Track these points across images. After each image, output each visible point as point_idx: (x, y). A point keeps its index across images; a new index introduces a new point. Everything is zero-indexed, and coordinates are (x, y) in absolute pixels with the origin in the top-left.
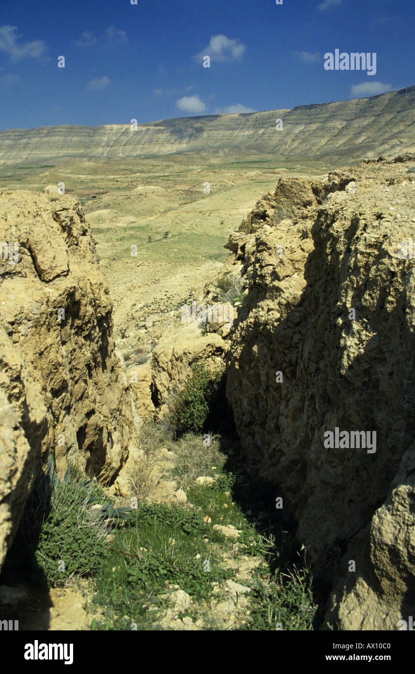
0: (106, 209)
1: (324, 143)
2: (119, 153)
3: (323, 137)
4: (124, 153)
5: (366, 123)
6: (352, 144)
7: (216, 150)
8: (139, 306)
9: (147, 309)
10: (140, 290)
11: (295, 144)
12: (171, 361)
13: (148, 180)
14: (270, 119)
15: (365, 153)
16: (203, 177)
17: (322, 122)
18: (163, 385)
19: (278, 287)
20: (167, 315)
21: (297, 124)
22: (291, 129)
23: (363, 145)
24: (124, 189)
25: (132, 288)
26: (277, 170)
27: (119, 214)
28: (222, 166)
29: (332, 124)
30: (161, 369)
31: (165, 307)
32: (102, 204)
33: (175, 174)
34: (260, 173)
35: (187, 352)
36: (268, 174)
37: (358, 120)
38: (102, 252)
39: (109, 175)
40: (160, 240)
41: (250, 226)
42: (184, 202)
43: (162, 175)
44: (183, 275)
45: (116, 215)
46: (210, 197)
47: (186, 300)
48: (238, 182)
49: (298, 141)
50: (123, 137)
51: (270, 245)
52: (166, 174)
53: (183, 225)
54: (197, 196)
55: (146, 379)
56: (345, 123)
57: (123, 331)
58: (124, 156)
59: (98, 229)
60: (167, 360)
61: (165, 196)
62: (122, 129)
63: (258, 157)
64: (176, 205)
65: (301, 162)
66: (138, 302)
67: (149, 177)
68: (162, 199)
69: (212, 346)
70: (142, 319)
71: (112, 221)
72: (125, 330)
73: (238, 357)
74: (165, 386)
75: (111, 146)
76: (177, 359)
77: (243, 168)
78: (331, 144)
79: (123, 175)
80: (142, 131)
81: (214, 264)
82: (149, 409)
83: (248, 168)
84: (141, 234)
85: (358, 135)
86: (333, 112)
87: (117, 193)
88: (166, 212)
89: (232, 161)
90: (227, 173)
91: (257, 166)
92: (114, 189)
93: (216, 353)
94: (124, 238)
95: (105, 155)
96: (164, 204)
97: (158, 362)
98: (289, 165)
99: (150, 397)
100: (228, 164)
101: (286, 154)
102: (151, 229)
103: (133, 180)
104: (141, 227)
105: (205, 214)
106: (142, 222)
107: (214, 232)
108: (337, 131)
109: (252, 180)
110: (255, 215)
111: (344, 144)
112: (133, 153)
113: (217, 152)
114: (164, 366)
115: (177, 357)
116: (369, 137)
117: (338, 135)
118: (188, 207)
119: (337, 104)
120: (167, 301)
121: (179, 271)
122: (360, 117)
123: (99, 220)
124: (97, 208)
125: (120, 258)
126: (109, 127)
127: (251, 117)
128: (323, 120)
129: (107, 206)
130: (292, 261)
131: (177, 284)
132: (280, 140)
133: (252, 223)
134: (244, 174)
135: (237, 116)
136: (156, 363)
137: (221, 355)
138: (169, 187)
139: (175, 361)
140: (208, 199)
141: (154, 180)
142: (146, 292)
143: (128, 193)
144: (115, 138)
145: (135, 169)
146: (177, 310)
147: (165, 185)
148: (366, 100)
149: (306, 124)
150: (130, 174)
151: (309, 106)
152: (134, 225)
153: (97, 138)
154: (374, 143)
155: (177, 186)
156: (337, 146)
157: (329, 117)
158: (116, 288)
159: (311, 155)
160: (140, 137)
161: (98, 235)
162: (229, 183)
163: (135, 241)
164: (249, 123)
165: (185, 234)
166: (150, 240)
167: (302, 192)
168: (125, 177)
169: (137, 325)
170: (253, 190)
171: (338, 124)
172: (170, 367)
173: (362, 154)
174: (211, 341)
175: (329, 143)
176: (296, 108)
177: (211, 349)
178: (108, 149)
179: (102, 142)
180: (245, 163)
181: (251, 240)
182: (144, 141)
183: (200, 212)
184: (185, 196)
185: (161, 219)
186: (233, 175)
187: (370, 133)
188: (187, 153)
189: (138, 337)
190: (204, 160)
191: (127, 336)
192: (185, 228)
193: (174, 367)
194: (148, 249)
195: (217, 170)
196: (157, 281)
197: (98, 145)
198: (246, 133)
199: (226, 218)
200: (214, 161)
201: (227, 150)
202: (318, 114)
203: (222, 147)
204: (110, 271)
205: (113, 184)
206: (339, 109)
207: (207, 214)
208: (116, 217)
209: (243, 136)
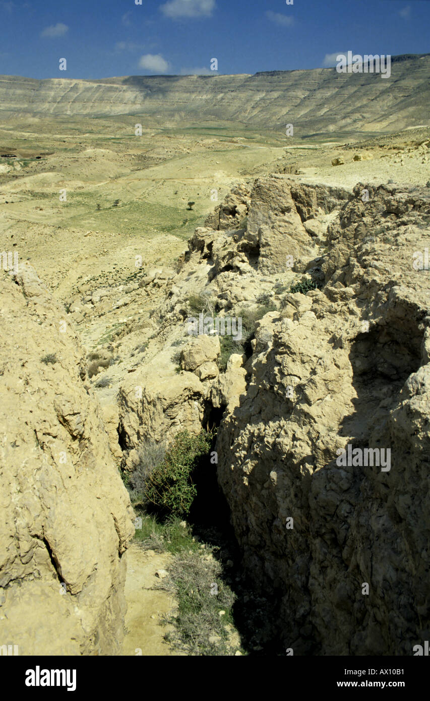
0: (52, 171)
1: (285, 113)
2: (67, 111)
3: (283, 106)
4: (72, 111)
5: (329, 94)
6: (314, 116)
7: (172, 113)
8: (85, 279)
9: (94, 282)
10: (87, 262)
11: (255, 112)
12: (142, 402)
13: (98, 142)
14: (230, 83)
15: (327, 126)
16: (156, 142)
17: (285, 91)
18: (132, 427)
19: (308, 414)
20: (115, 289)
21: (258, 91)
22: (251, 96)
23: (325, 117)
24: (72, 150)
25: (78, 260)
26: (235, 139)
27: (66, 177)
28: (179, 131)
29: (294, 93)
30: (129, 409)
31: (113, 281)
32: (47, 166)
33: (128, 137)
34: (218, 141)
35: (162, 397)
36: (226, 143)
37: (321, 91)
38: (46, 219)
39: (56, 134)
40: (110, 208)
41: (218, 221)
42: (136, 167)
43: (113, 137)
44: (133, 247)
45: (62, 178)
46: (164, 164)
47: (136, 274)
48: (194, 150)
49: (259, 109)
50: (71, 93)
51: (294, 349)
52: (118, 136)
53: (135, 193)
54: (150, 162)
55: (113, 420)
56: (307, 93)
57: (68, 306)
58: (72, 114)
59: (43, 194)
60: (137, 401)
61: (116, 160)
62: (71, 84)
63: (217, 123)
64: (128, 171)
65: (261, 132)
66: (85, 275)
67: (99, 139)
68: (112, 163)
69: (190, 390)
70: (89, 293)
71: (57, 185)
72: (70, 304)
73: (248, 473)
74: (134, 429)
75: (58, 102)
76: (149, 403)
77: (200, 134)
78: (293, 114)
79: (71, 135)
80: (93, 88)
81: (167, 237)
82: (116, 454)
83: (205, 134)
84: (89, 201)
85: (320, 106)
86: (296, 81)
87: (63, 155)
88: (116, 178)
89: (188, 126)
90: (183, 139)
91: (214, 133)
92: (61, 150)
93: (193, 397)
94: (70, 204)
95: (51, 111)
96: (113, 169)
97: (126, 402)
98: (248, 133)
99: (117, 441)
100: (183, 129)
101: (245, 121)
102: (101, 196)
103: (81, 141)
104: (90, 193)
105: (159, 182)
106: (90, 187)
107: (167, 203)
108: (299, 101)
109: (209, 148)
110: (224, 210)
111: (306, 115)
112: (82, 111)
113: (173, 116)
114: (133, 406)
115: (149, 400)
116: (331, 110)
117: (299, 105)
118: (140, 174)
119: (302, 72)
120: (116, 275)
121: (129, 244)
122: (322, 88)
123: (44, 183)
124: (42, 169)
125: (65, 227)
126: (56, 81)
127: (210, 79)
128: (285, 88)
129: (52, 169)
130: (325, 380)
131: (127, 256)
132: (239, 107)
133: (220, 218)
134: (200, 142)
135: (196, 77)
136: (124, 402)
137: (198, 399)
138: (120, 151)
139: (147, 404)
140: (162, 167)
141: (105, 143)
142: (94, 264)
143: (75, 155)
144: (63, 94)
145: (84, 128)
146: (126, 284)
147: (116, 149)
148: (330, 70)
149: (267, 91)
150: (79, 135)
151: (271, 72)
152: (82, 191)
153: (43, 92)
154: (337, 116)
155: (129, 150)
156: (299, 117)
157: (292, 85)
158: (61, 259)
159: (271, 124)
160: (90, 94)
161: (43, 201)
162: (184, 150)
163: (83, 208)
164: (208, 87)
165: (137, 203)
166: (99, 208)
167: (280, 196)
168: (73, 138)
169: (83, 299)
170: (210, 159)
171: (301, 94)
172: (140, 409)
173: (323, 127)
174: (188, 384)
175: (290, 113)
176: (257, 73)
177: (188, 393)
178: (55, 105)
179: (49, 97)
180: (202, 128)
181: (219, 238)
182: (94, 99)
183: (153, 180)
184: (137, 162)
185: (110, 186)
186: (189, 141)
187: (333, 105)
188: (140, 115)
189: (84, 313)
190: (158, 123)
191: (73, 310)
192: (136, 197)
193: (145, 410)
194: (96, 217)
195: (172, 136)
196: (105, 253)
197: (43, 101)
198: (204, 97)
199: (180, 188)
200: (169, 125)
201: (183, 114)
202: (280, 82)
203: (178, 110)
204: (54, 240)
205: (60, 145)
206: (301, 78)
207: (161, 183)
208: (62, 181)
209: (201, 99)
